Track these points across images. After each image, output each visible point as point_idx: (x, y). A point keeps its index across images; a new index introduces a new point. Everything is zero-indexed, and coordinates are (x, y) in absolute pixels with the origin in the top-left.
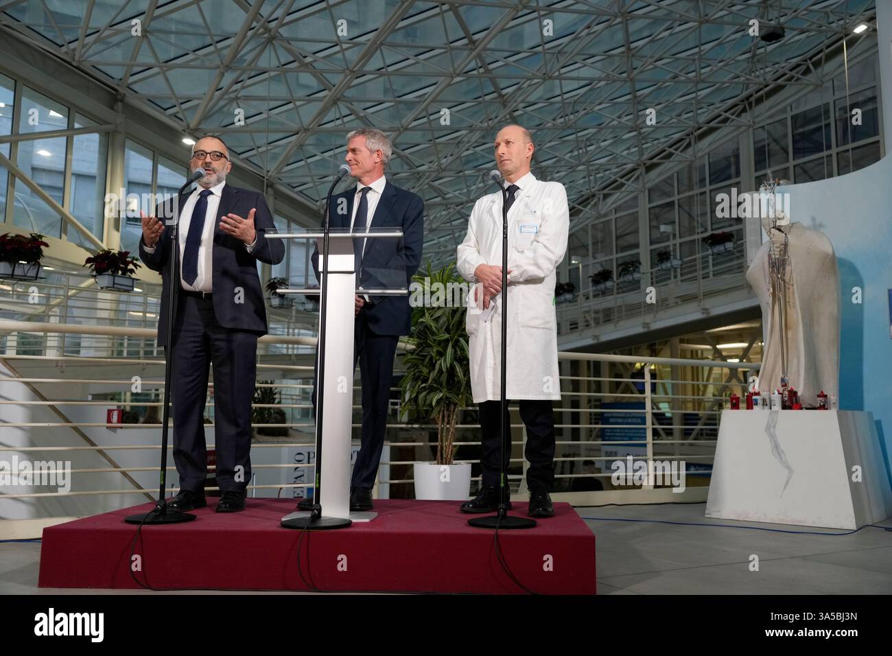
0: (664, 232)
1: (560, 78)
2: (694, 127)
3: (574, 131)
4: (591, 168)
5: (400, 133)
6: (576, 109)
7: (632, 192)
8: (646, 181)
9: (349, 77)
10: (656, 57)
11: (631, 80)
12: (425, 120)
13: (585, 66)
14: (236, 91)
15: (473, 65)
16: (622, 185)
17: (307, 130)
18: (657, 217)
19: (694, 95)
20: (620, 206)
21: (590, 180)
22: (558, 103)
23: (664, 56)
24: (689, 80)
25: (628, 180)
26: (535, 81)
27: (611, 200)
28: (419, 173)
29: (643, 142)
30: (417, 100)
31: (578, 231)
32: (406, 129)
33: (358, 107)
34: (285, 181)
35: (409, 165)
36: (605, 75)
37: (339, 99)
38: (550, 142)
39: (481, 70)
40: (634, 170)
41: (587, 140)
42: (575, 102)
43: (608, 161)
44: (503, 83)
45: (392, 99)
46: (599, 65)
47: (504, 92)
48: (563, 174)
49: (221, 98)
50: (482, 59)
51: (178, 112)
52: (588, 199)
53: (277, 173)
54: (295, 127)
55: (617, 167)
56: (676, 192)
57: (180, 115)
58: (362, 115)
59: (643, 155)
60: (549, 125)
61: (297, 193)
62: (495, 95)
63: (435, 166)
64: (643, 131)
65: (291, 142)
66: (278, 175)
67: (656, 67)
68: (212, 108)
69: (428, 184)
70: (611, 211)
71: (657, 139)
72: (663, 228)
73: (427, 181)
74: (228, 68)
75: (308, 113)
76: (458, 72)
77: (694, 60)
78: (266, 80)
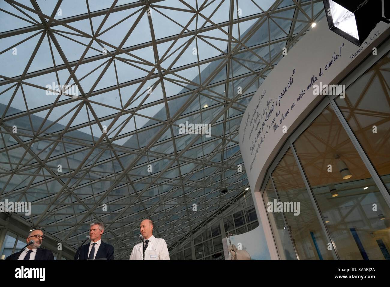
0: (200, 254)
1: (165, 204)
2: (206, 219)
3: (169, 221)
4: (175, 233)
5: (112, 224)
6: (170, 214)
7: (189, 241)
8: (193, 237)
9: (95, 206)
10: (193, 198)
11: (186, 205)
12: (121, 219)
13: (172, 201)
14: (54, 212)
15: (137, 201)
16: (186, 239)
17: (78, 224)
18: (197, 249)
19: (205, 209)
20: (185, 246)
21: (175, 238)
22: (164, 212)
23: (195, 197)
24: (203, 205)
25: (187, 237)
26: (157, 206)
27: (182, 244)
28: (117, 238)
29: (191, 224)
30: (119, 213)
31: (172, 256)
32: (114, 223)
33: (98, 216)
34: (68, 243)
35: (114, 235)
36: (178, 203)
37: (91, 213)
38: (162, 225)
39: (140, 203)
40: (189, 233)
41: (174, 224)
42: (169, 212)
43: (181, 231)
44: (146, 207)
45: (110, 213)
46: (177, 200)
47: (147, 209)
48: (166, 236)
49: (48, 214)
50: (140, 200)
51: (31, 220)
52: (175, 244)
53: (65, 241)
54: (74, 223)
55: (184, 233)
56: (203, 240)
57: (31, 221)
58: (99, 218)
59: (191, 228)
60: (162, 219)
61: (71, 248)
62: (144, 210)
63: (123, 235)
64: (191, 220)
65: (72, 229)
66: (65, 242)
67: (193, 201)
68: (44, 218)
69: (120, 242)
70: (183, 248)
71: (195, 223)
72: (199, 253)
73: (120, 241)
74: (53, 204)
75: (80, 218)
76: (132, 203)
77: (204, 198)
78: (66, 207)
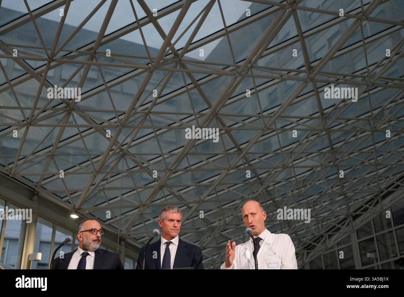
0: (370, 258)
1: (293, 167)
2: (378, 191)
3: (305, 197)
4: (318, 219)
5: (200, 204)
6: (305, 184)
7: (346, 233)
8: (354, 225)
9: (168, 173)
10: (349, 152)
11: (336, 166)
12: (215, 195)
13: (307, 159)
14: (103, 185)
15: (241, 162)
16: (339, 229)
17: (144, 205)
18: (364, 248)
19: (375, 173)
20: (340, 242)
21: (319, 227)
22: (294, 181)
23: (354, 151)
24: (371, 165)
25: (343, 225)
26: (278, 170)
27: (334, 238)
28: (213, 227)
29: (349, 202)
30: (210, 184)
31: (315, 259)
32: (203, 201)
33: (175, 190)
34: (132, 236)
35: (206, 222)
36: (320, 164)
37: (163, 186)
38: (291, 204)
39: (246, 165)
40: (345, 219)
41: (314, 202)
42: (304, 180)
43: (329, 214)
44: (260, 172)
45: (194, 184)
46: (317, 158)
47: (261, 176)
49: (94, 189)
50: (246, 159)
51: (69, 199)
52: (319, 238)
53: (127, 232)
54: (137, 204)
55: (335, 218)
56: (374, 232)
57: (70, 201)
58: (177, 194)
59: (350, 209)
60: (290, 194)
61: (139, 243)
63: (222, 223)
64: (348, 195)
65: (134, 213)
66: (128, 233)
67: (350, 158)
68: (88, 196)
69: (219, 233)
70: (334, 245)
71: (357, 200)
72: (369, 255)
73: (218, 232)
74: (98, 172)
75: (146, 195)
76: (232, 167)
77: (373, 153)
78: (120, 178)
